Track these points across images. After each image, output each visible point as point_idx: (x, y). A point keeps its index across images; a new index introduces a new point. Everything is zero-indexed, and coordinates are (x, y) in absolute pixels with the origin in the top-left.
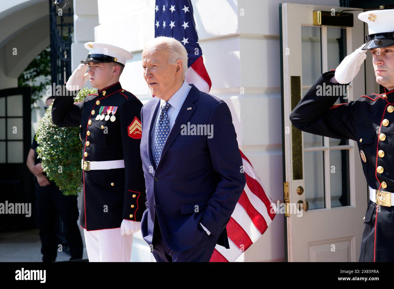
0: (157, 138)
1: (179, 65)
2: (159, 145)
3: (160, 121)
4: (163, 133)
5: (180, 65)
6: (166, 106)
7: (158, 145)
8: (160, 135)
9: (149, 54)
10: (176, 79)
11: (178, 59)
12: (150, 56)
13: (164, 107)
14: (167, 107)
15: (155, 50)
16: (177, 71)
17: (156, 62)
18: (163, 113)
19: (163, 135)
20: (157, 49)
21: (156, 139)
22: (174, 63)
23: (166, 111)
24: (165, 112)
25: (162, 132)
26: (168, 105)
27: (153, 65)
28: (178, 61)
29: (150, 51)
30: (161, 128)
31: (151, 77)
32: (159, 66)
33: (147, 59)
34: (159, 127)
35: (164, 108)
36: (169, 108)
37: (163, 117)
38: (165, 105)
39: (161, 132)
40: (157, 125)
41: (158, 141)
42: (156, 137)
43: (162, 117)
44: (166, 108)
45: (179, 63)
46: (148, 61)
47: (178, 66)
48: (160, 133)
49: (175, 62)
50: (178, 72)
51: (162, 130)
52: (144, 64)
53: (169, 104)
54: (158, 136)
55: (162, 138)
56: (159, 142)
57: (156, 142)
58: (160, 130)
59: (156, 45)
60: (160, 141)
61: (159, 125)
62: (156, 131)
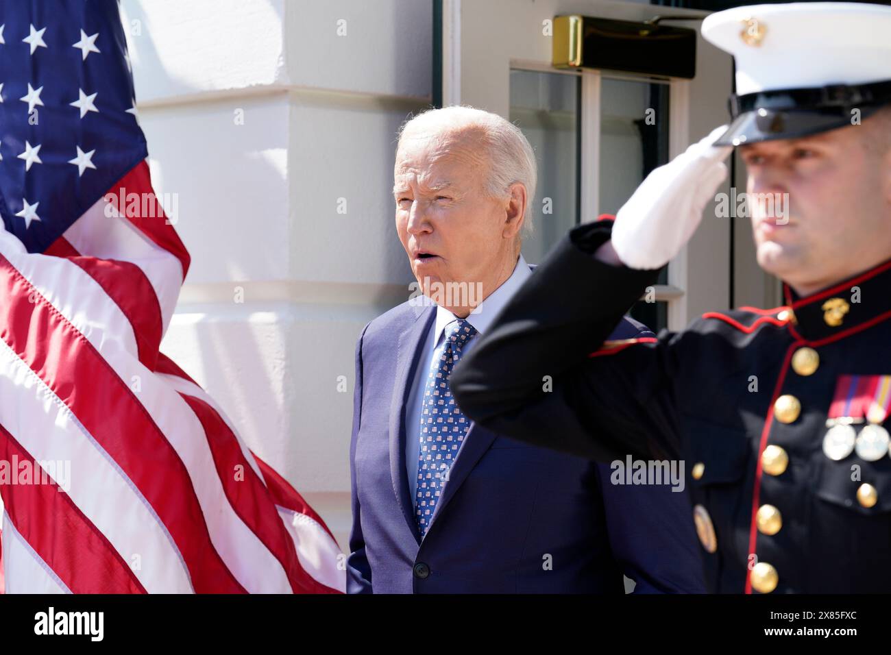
0: (428, 435)
1: (514, 201)
2: (434, 456)
3: (438, 381)
4: (451, 420)
5: (518, 202)
6: (461, 331)
7: (429, 457)
8: (440, 426)
9: (426, 156)
10: (502, 247)
11: (516, 182)
12: (429, 164)
13: (454, 335)
14: (463, 337)
15: (445, 148)
16: (508, 221)
17: (449, 184)
18: (449, 355)
19: (451, 426)
20: (453, 145)
21: (425, 439)
22: (503, 192)
23: (458, 350)
24: (457, 353)
25: (446, 417)
26: (467, 330)
27: (439, 194)
28: (516, 186)
29: (429, 149)
30: (441, 402)
31: (426, 232)
32: (456, 199)
33: (416, 174)
34: (437, 398)
35: (454, 339)
36: (468, 339)
37: (450, 366)
38: (457, 330)
39: (443, 416)
40: (428, 393)
41: (429, 445)
42: (426, 430)
43: (445, 368)
44: (459, 340)
45: (518, 193)
46: (421, 179)
47: (512, 205)
48: (440, 420)
49: (505, 190)
50: (511, 224)
51: (446, 411)
52: (406, 188)
53: (469, 326)
54: (430, 429)
55: (445, 435)
56: (434, 448)
57: (425, 449)
58: (441, 408)
59: (452, 132)
60: (439, 444)
61: (437, 393)
62: (426, 412)
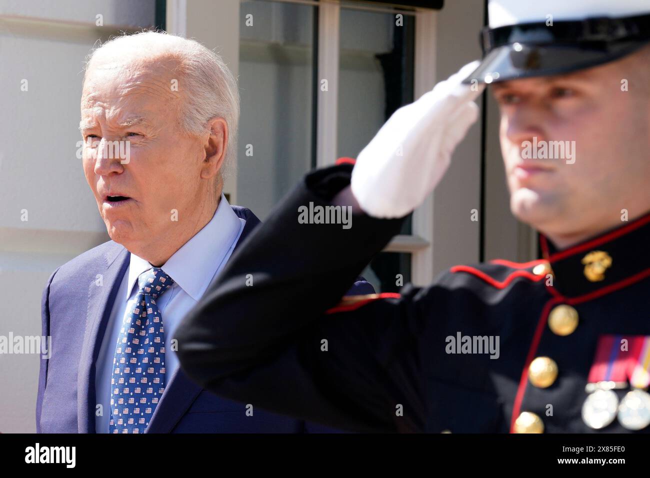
0: (117, 397)
1: (214, 137)
2: (126, 421)
3: (131, 337)
4: (144, 380)
5: (219, 139)
6: (156, 282)
7: (121, 422)
8: (132, 387)
9: (116, 89)
10: (200, 187)
11: (216, 116)
12: (120, 97)
13: (148, 285)
14: (158, 288)
15: (137, 79)
16: (207, 160)
17: (141, 120)
18: (142, 308)
19: (144, 387)
20: (144, 77)
21: (116, 401)
22: (202, 128)
23: (153, 302)
24: (152, 306)
25: (139, 377)
26: (163, 279)
27: (130, 130)
28: (214, 122)
29: (118, 80)
30: (134, 361)
31: (116, 173)
32: (149, 136)
33: (104, 108)
34: (129, 356)
35: (149, 290)
36: (164, 290)
37: (144, 320)
38: (151, 280)
39: (135, 375)
40: (119, 350)
41: (121, 408)
42: (117, 391)
43: (138, 323)
44: (154, 291)
45: (218, 128)
46: (110, 113)
47: (211, 141)
48: (133, 380)
49: (204, 126)
50: (211, 163)
51: (139, 370)
52: (93, 124)
53: (165, 275)
54: (121, 390)
55: (138, 397)
56: (126, 411)
57: (116, 412)
58: (133, 367)
59: (145, 62)
60: (131, 407)
61: (129, 350)
62: (117, 371)
